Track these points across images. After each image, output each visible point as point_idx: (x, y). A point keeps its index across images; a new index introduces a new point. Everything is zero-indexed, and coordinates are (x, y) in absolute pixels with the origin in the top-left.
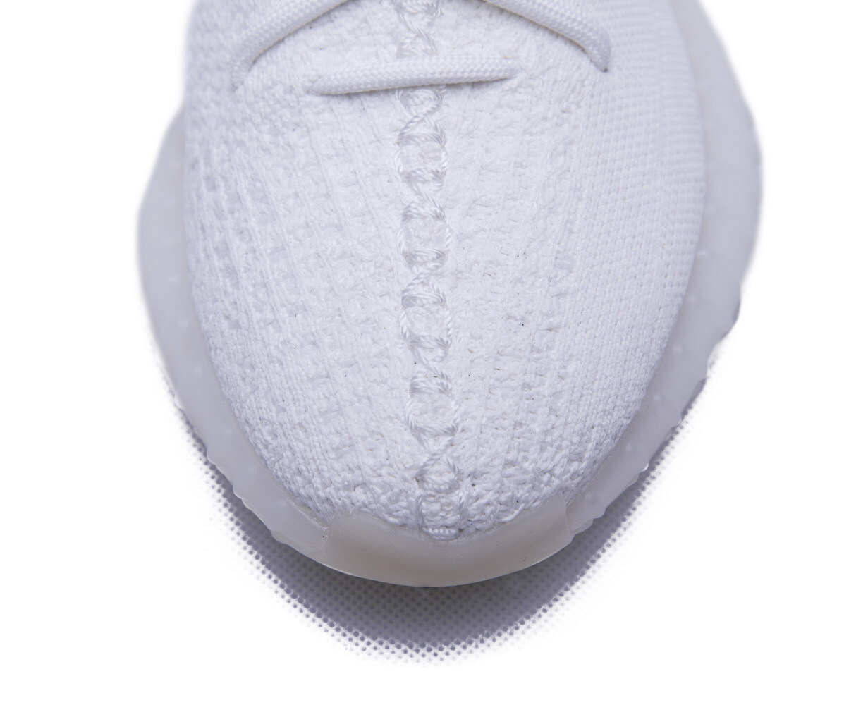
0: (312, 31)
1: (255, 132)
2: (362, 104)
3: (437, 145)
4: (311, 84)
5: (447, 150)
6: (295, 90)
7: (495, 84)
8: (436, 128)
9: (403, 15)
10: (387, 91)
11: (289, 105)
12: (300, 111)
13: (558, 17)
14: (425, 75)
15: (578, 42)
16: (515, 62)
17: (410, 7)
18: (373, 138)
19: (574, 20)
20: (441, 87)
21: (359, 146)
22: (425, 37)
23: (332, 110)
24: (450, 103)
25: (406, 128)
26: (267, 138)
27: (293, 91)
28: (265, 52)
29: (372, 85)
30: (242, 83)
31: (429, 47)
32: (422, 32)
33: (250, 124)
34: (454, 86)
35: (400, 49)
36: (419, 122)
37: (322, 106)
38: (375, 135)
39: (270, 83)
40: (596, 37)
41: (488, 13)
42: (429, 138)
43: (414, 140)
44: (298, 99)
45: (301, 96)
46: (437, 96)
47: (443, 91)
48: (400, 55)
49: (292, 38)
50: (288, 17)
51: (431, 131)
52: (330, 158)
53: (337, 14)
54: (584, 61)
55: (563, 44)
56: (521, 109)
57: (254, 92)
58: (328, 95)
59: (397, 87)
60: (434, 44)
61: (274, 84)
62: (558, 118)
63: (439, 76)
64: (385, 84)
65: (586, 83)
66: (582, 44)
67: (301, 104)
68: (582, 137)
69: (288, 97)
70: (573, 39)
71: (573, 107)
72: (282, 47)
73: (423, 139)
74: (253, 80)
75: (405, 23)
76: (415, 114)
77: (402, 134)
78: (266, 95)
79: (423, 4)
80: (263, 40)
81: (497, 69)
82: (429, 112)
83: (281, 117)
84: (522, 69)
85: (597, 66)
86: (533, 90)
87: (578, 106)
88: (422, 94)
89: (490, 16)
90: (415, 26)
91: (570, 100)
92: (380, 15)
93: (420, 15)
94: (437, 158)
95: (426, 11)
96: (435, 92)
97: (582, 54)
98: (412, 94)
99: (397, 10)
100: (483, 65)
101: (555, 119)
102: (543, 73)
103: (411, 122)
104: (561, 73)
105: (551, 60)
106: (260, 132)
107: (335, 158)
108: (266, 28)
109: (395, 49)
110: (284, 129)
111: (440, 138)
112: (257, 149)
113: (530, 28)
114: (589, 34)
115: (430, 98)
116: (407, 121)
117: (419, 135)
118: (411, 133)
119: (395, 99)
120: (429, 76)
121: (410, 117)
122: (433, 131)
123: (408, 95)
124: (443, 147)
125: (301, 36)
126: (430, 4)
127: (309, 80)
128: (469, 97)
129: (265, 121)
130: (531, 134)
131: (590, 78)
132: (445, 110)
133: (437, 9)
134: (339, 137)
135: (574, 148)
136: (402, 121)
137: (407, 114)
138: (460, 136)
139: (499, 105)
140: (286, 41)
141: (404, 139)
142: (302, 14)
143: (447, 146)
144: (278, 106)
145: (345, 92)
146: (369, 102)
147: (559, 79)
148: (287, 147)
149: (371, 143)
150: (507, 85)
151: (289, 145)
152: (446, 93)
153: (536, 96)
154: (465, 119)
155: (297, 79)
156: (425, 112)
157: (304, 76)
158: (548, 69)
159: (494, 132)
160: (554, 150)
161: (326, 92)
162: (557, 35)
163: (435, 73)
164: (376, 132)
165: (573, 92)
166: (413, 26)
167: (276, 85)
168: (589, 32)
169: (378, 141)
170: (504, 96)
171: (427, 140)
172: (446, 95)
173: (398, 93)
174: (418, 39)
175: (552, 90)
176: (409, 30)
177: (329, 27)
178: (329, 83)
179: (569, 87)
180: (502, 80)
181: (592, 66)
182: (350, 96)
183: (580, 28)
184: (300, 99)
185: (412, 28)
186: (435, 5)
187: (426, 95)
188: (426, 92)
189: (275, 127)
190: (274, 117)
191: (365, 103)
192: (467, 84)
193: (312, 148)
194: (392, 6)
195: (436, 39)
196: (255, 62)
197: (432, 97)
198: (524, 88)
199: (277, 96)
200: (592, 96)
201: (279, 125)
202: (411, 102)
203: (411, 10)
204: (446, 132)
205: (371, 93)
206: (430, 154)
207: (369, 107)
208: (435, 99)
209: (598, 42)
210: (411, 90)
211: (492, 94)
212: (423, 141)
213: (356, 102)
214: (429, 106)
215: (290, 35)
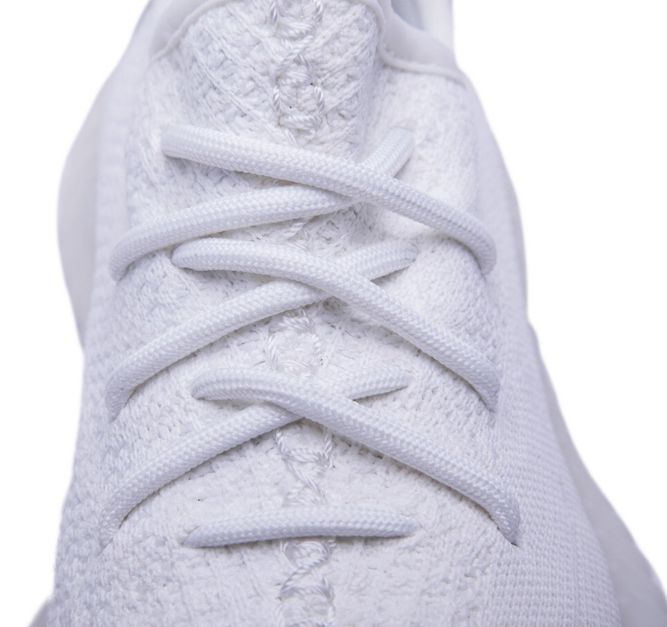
0: (191, 481)
1: (121, 589)
2: (242, 557)
3: (324, 599)
4: (186, 535)
5: (335, 605)
6: (168, 541)
7: (390, 541)
8: (323, 582)
9: (291, 465)
10: (270, 542)
11: (161, 558)
12: (172, 565)
13: (461, 473)
14: (313, 523)
15: (483, 504)
16: (414, 520)
17: (299, 455)
18: (252, 592)
19: (480, 479)
20: (331, 541)
21: (236, 601)
22: (315, 487)
23: (208, 564)
24: (340, 558)
25: (289, 580)
26: (134, 595)
27: (166, 543)
28: (138, 505)
29: (254, 533)
30: (111, 540)
31: (318, 498)
32: (312, 482)
33: (117, 582)
34: (344, 539)
35: (286, 499)
36: (305, 574)
37: (198, 559)
38: (255, 589)
39: (141, 536)
40: (503, 501)
41: (385, 469)
42: (315, 591)
43: (299, 593)
44: (171, 551)
45: (174, 548)
46: (327, 550)
47: (332, 545)
48: (286, 504)
49: (168, 489)
50: (165, 465)
51: (318, 584)
52: (203, 613)
53: (219, 464)
54: (491, 528)
55: (467, 508)
56: (419, 569)
57: (123, 547)
58: (204, 547)
59: (280, 536)
60: (324, 496)
61: (146, 536)
62: (460, 581)
63: (328, 525)
64: (268, 532)
65: (492, 550)
66: (488, 508)
67: (175, 556)
68: (487, 604)
69: (161, 549)
70: (478, 501)
71: (478, 573)
72: (157, 498)
73: (308, 591)
74: (122, 536)
75: (293, 473)
76: (300, 565)
77: (285, 587)
78: (136, 550)
79: (314, 454)
80: (136, 490)
81: (393, 523)
82: (316, 563)
83: (151, 571)
84: (421, 527)
85: (505, 535)
86: (433, 549)
87: (483, 572)
88: (308, 545)
89: (387, 472)
90: (304, 475)
91: (475, 565)
92: (266, 466)
93: (310, 465)
94: (324, 613)
95: (316, 461)
96: (324, 545)
97: (489, 520)
98: (298, 546)
99: (284, 460)
100: (377, 517)
101: (458, 582)
102: (445, 533)
103: (295, 573)
104: (464, 535)
105: (454, 521)
106: (127, 589)
107: (209, 614)
108: (141, 477)
109: (280, 500)
110: (153, 584)
111: (327, 593)
112: (123, 608)
113: (431, 487)
114: (496, 496)
115: (318, 550)
116: (291, 573)
117: (304, 587)
118: (295, 585)
119: (280, 552)
120: (317, 524)
121: (295, 570)
122: (320, 585)
123: (294, 547)
124: (331, 603)
125: (179, 487)
126: (321, 454)
127: (185, 531)
128: (361, 554)
129: (133, 577)
130: (430, 595)
131: (496, 545)
132: (333, 563)
133: (328, 460)
134: (215, 593)
135: (479, 615)
136: (285, 574)
137: (291, 566)
138: (350, 592)
139: (395, 564)
140: (162, 492)
141: (287, 592)
142: (180, 461)
143: (335, 602)
144: (149, 560)
145: (224, 543)
146: (250, 555)
147: (462, 541)
148: (156, 603)
149: (250, 597)
150: (404, 543)
151: (159, 602)
152: (336, 547)
153: (436, 556)
154: (355, 575)
155: (171, 529)
156: (312, 564)
157: (179, 526)
158: (450, 529)
159: (388, 591)
160: (456, 613)
161: (202, 545)
162: (462, 497)
163: (324, 521)
164: (256, 585)
165: (477, 556)
166: (301, 475)
167: (148, 537)
168: (496, 494)
169: (258, 595)
170: (400, 554)
171: (313, 593)
172: (336, 550)
173: (283, 546)
174: (305, 489)
175: (454, 552)
176: (298, 479)
177: (209, 478)
178: (206, 532)
179: (473, 551)
180: (398, 537)
181: (499, 533)
182: (229, 547)
183: (486, 488)
184: (174, 551)
185: (300, 476)
186: (327, 456)
187: (314, 547)
188: (313, 544)
189: (144, 582)
190: (143, 572)
191: (245, 557)
192: (360, 538)
193: (184, 603)
194: (280, 457)
195: (327, 491)
196: (126, 518)
197: (320, 549)
198: (423, 547)
199: (148, 549)
200: (499, 565)
201: (149, 580)
202: (296, 554)
203: (301, 459)
204: (335, 587)
205: (253, 544)
206: (316, 608)
207: (249, 560)
208: (323, 552)
209: (506, 506)
210: (297, 542)
211: (386, 552)
212: (308, 594)
213: (235, 557)
214: (315, 558)
215: (166, 485)
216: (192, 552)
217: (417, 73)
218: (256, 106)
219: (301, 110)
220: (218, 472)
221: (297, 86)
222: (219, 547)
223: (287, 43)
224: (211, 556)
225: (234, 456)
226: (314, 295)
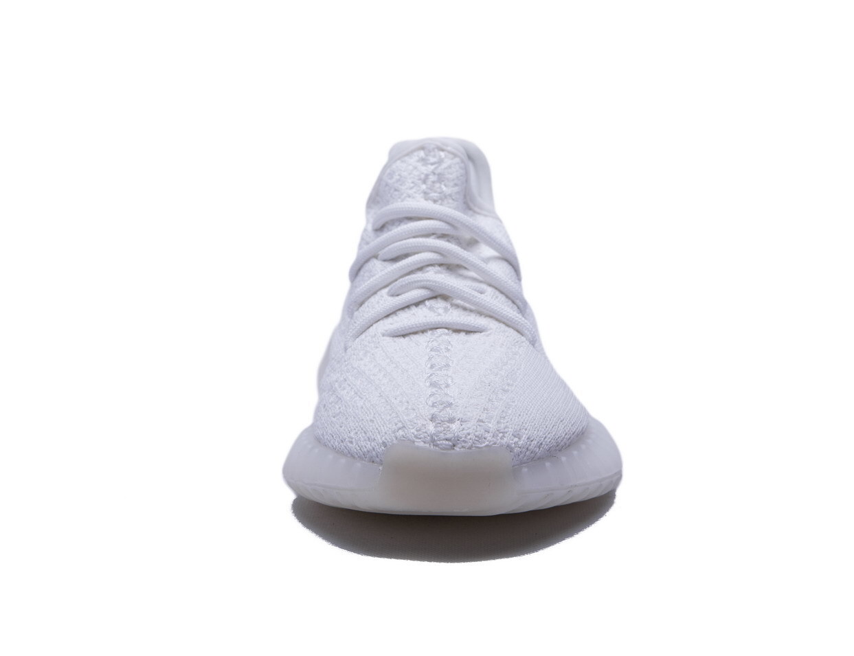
0: (387, 320)
2: (411, 339)
7: (477, 333)
10: (423, 331)
16: (488, 326)
17: (435, 306)
20: (451, 330)
23: (395, 342)
28: (363, 332)
34: (457, 331)
37: (390, 340)
44: (378, 338)
47: (451, 332)
54: (523, 338)
55: (512, 330)
58: (393, 337)
72: (372, 327)
84: (491, 329)
88: (440, 330)
89: (476, 316)
92: (420, 311)
93: (441, 309)
95: (444, 309)
96: (448, 331)
99: (429, 309)
102: (502, 332)
110: (370, 350)
113: (495, 321)
119: (428, 335)
123: (434, 331)
125: (381, 322)
128: (464, 335)
133: (449, 309)
140: (374, 325)
145: (402, 334)
151: (373, 354)
152: (453, 333)
157: (382, 330)
161: (393, 334)
162: (510, 327)
173: (429, 332)
175: (506, 338)
180: (481, 332)
192: (464, 331)
194: (426, 308)
198: (492, 335)
202: (435, 333)
203: (436, 308)
205: (415, 333)
210: (436, 329)
211: (476, 336)
213: (407, 338)
215: (376, 322)
216: (388, 338)
217: (486, 216)
218: (415, 192)
219: (435, 192)
220: (399, 315)
221: (434, 182)
222: (400, 336)
223: (430, 166)
224: (396, 339)
225: (406, 310)
226: (442, 257)
